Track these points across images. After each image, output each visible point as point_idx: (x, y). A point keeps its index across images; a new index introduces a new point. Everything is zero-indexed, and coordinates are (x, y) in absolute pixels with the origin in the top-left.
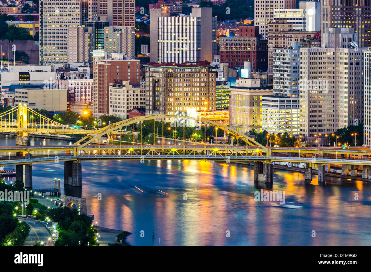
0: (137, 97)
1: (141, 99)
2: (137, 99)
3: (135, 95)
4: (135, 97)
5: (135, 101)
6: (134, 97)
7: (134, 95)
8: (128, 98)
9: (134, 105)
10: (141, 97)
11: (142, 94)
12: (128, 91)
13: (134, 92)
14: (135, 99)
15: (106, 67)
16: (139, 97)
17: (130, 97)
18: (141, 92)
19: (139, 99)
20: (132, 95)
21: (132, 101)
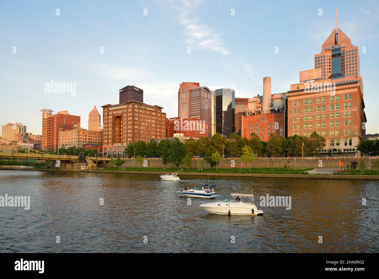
0: (86, 137)
1: (89, 139)
2: (86, 139)
3: (85, 136)
4: (85, 137)
5: (85, 140)
6: (83, 137)
7: (83, 136)
8: (79, 137)
9: (83, 143)
10: (89, 138)
11: (90, 135)
12: (79, 132)
13: (84, 133)
14: (85, 139)
15: (56, 118)
16: (88, 138)
17: (80, 137)
18: (89, 134)
19: (88, 139)
20: (82, 136)
21: (82, 140)
